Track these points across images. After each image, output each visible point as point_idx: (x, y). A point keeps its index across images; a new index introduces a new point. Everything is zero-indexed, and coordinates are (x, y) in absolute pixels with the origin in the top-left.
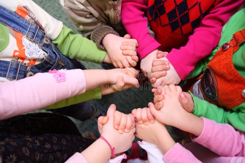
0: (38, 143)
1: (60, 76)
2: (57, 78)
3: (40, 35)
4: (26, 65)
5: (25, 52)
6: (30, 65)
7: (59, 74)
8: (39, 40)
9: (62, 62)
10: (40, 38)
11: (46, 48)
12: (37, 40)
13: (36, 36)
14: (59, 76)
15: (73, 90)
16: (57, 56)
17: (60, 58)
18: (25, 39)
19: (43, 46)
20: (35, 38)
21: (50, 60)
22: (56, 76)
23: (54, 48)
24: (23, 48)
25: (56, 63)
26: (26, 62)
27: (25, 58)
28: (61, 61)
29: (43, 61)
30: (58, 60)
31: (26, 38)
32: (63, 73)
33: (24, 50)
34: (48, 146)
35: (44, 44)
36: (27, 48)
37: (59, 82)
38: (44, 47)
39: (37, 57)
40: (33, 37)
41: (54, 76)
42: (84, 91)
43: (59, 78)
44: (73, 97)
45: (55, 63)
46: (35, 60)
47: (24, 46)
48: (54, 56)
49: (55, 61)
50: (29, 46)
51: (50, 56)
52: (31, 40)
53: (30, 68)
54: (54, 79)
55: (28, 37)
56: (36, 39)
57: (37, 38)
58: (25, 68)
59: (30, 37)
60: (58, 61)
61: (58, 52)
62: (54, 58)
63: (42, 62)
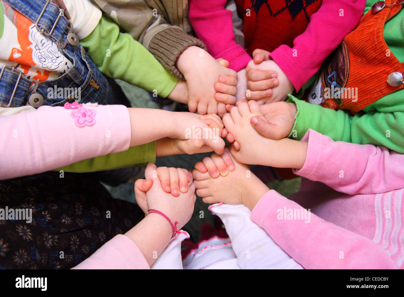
0: (48, 216)
1: (84, 115)
2: (77, 119)
3: (62, 27)
4: (31, 80)
5: (32, 55)
6: (38, 80)
7: (82, 111)
8: (60, 36)
9: (96, 82)
10: (62, 32)
11: (70, 52)
12: (56, 36)
13: (56, 28)
14: (82, 115)
15: (107, 143)
16: (88, 70)
17: (93, 75)
18: (35, 30)
19: (66, 48)
20: (53, 32)
21: (76, 76)
22: (76, 114)
23: (83, 53)
24: (28, 48)
25: (85, 82)
26: (32, 74)
27: (32, 65)
28: (94, 79)
29: (63, 75)
30: (90, 77)
31: (37, 28)
32: (90, 110)
33: (31, 50)
34: (66, 220)
35: (67, 44)
36: (37, 48)
37: (81, 125)
38: (66, 50)
39: (53, 67)
40: (50, 29)
41: (73, 115)
42: (127, 147)
43: (82, 120)
44: (105, 156)
45: (82, 82)
46: (47, 73)
47: (31, 44)
48: (83, 68)
49: (83, 78)
50: (40, 45)
51: (76, 68)
52: (45, 33)
53: (37, 86)
54: (73, 121)
55: (39, 26)
56: (54, 34)
57: (56, 31)
58: (29, 84)
59: (44, 27)
60: (89, 80)
61: (89, 63)
62: (83, 73)
63: (60, 77)
